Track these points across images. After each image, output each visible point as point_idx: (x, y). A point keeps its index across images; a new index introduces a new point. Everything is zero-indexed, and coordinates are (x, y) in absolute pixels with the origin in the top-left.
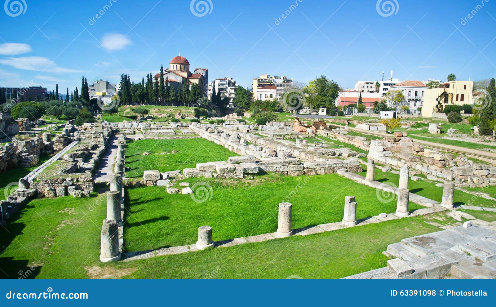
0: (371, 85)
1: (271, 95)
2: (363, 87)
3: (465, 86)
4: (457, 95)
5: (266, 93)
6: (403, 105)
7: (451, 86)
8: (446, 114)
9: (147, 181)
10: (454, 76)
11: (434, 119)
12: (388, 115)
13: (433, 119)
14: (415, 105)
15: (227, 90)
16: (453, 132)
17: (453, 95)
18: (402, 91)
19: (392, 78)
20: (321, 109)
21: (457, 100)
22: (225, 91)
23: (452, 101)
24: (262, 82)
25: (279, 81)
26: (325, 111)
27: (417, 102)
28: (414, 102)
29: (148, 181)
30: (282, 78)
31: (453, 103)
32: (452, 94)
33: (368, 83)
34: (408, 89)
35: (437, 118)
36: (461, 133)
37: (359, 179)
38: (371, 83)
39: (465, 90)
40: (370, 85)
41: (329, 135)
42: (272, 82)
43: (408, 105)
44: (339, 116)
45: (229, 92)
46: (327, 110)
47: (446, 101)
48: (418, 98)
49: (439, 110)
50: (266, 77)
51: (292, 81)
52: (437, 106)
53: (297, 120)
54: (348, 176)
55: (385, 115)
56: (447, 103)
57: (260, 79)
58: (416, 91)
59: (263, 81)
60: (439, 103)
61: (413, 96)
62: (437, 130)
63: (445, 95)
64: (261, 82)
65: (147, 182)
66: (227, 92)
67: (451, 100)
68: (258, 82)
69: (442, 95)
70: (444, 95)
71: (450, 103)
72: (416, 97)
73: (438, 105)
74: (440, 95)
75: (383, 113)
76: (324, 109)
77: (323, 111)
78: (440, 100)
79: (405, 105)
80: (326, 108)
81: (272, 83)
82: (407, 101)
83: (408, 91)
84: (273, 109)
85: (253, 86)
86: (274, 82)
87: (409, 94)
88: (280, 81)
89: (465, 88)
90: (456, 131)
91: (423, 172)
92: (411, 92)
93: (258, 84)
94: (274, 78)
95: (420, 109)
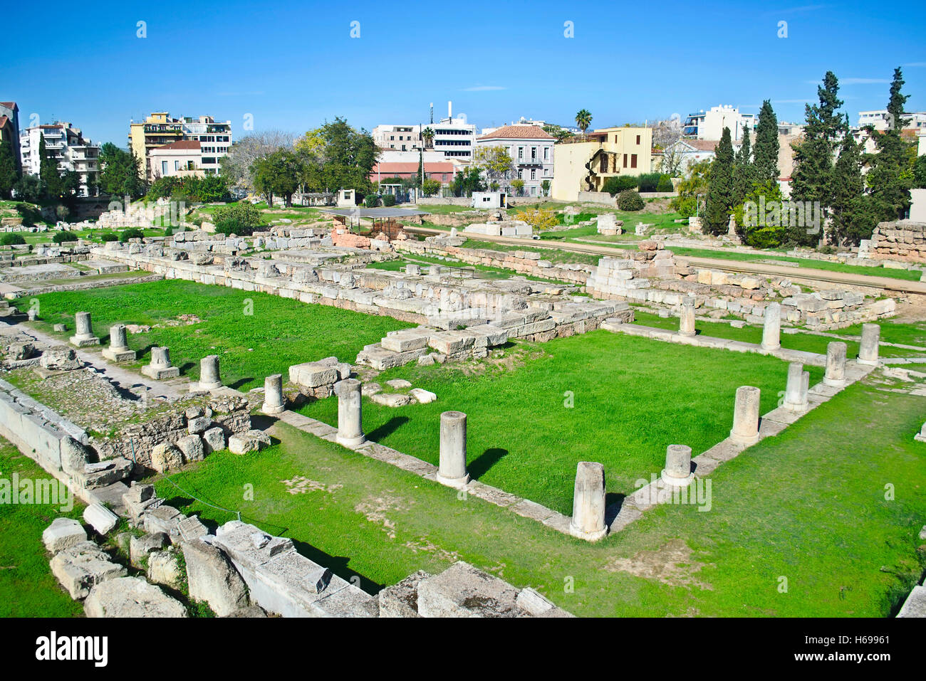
0: (408, 134)
1: (189, 162)
2: (392, 138)
3: (638, 137)
4: (625, 156)
5: (177, 158)
6: (510, 176)
7: (611, 137)
8: (612, 195)
9: (314, 388)
10: (588, 114)
11: (586, 205)
12: (489, 199)
13: (583, 205)
14: (533, 176)
15: (67, 154)
16: (644, 230)
17: (617, 156)
18: (507, 148)
19: (450, 118)
20: (342, 193)
21: (625, 165)
22: (61, 157)
23: (614, 168)
24: (156, 132)
25: (198, 128)
26: (353, 196)
27: (537, 170)
28: (530, 170)
29: (317, 387)
30: (203, 119)
31: (618, 172)
32: (615, 154)
33: (399, 130)
34: (518, 144)
35: (592, 203)
36: (663, 230)
37: (664, 334)
38: (406, 130)
39: (638, 146)
40: (405, 135)
41: (428, 251)
42: (180, 132)
43: (520, 176)
44: (387, 206)
45: (72, 159)
46: (357, 194)
47: (603, 169)
48: (536, 161)
49: (592, 187)
50: (163, 120)
51: (229, 129)
52: (587, 179)
53: (339, 222)
54: (632, 331)
55: (484, 200)
56: (606, 171)
57: (149, 125)
58: (533, 149)
59: (158, 129)
60: (591, 173)
61: (526, 159)
62: (616, 227)
63: (602, 156)
64: (153, 132)
65: (316, 390)
66: (67, 159)
67: (612, 165)
68: (146, 132)
69: (595, 156)
70: (599, 157)
71: (610, 174)
72: (533, 161)
73: (589, 177)
74: (592, 157)
75: (477, 196)
76: (349, 193)
77: (347, 198)
78: (594, 165)
79: (513, 177)
80: (354, 191)
81: (181, 134)
82: (517, 169)
83: (518, 149)
84: (210, 195)
85: (134, 141)
86: (185, 132)
87: (520, 156)
88: (201, 129)
89: (638, 142)
90: (650, 227)
91: (731, 312)
92: (524, 150)
93: (146, 137)
94: (184, 122)
95: (546, 186)
